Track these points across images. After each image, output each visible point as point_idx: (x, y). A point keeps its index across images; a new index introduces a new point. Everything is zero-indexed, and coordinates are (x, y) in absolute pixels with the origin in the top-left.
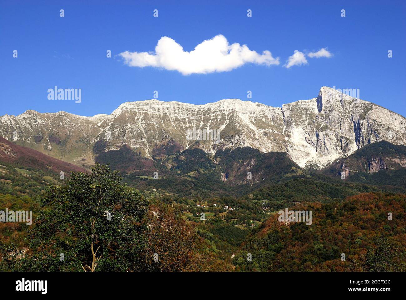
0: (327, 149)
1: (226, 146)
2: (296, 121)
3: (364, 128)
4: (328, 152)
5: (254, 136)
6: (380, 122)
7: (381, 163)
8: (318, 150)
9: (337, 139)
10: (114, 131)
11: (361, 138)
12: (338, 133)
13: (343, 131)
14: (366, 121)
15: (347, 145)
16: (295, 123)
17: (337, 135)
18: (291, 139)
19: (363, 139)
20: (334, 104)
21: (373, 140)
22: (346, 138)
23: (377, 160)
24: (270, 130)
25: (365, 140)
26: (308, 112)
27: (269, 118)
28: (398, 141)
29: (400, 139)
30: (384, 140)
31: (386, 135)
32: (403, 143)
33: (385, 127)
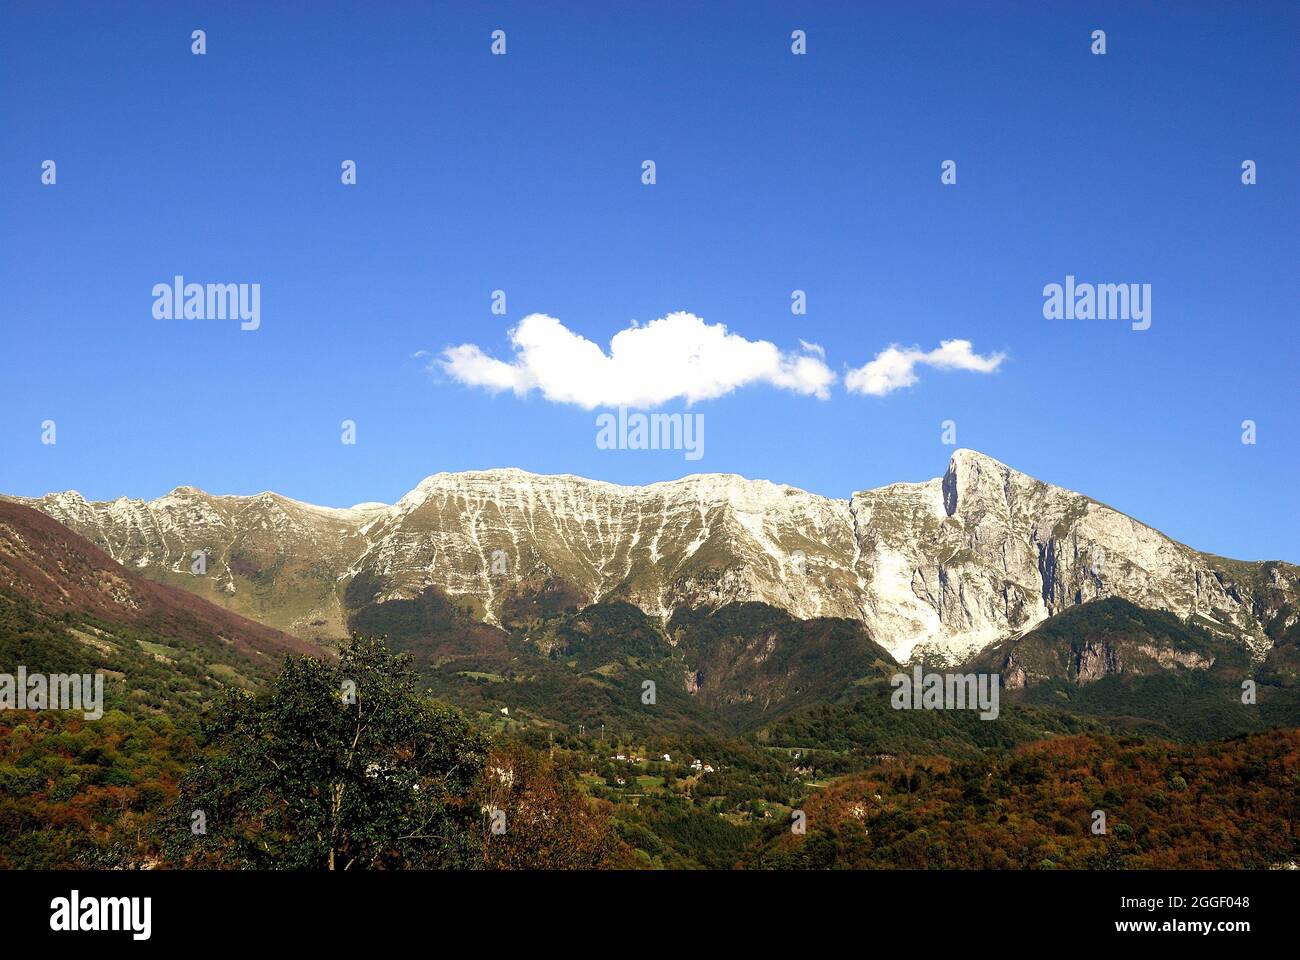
0: (968, 614)
1: (699, 599)
2: (886, 536)
3: (1064, 562)
4: (971, 623)
5: (775, 574)
6: (1105, 548)
7: (1108, 655)
8: (944, 616)
9: (995, 589)
10: (404, 548)
11: (1057, 589)
12: (998, 572)
13: (1010, 569)
14: (1071, 544)
15: (1022, 604)
16: (886, 542)
17: (994, 579)
18: (875, 586)
19: (1063, 591)
20: (988, 495)
21: (1089, 594)
22: (1018, 587)
23: (1098, 648)
24: (820, 559)
25: (1066, 595)
26: (920, 515)
27: (817, 526)
28: (1153, 599)
29: (1157, 595)
30: (1115, 594)
31: (1121, 582)
32: (1165, 606)
33: (1119, 562)
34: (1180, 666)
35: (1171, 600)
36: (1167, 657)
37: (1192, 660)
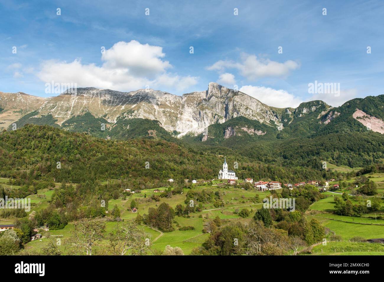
1: (126, 118)
2: (188, 104)
3: (230, 108)
4: (205, 125)
5: (154, 113)
6: (241, 104)
7: (232, 130)
9: (212, 116)
10: (48, 105)
12: (214, 111)
13: (217, 111)
14: (232, 103)
15: (218, 120)
16: (187, 105)
17: (212, 114)
18: (182, 116)
19: (229, 116)
20: (215, 93)
21: (235, 116)
22: (218, 116)
23: (230, 129)
24: (168, 110)
25: (230, 117)
26: (199, 99)
27: (172, 102)
28: (253, 117)
29: (254, 116)
30: (242, 115)
31: (245, 113)
32: (256, 119)
33: (245, 107)
34: (255, 134)
35: (258, 118)
36: (251, 131)
37: (259, 133)
